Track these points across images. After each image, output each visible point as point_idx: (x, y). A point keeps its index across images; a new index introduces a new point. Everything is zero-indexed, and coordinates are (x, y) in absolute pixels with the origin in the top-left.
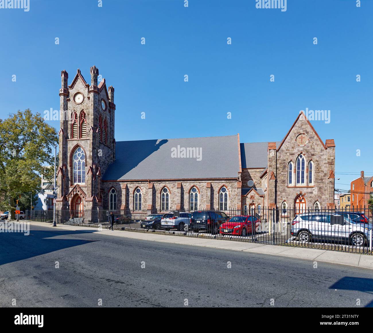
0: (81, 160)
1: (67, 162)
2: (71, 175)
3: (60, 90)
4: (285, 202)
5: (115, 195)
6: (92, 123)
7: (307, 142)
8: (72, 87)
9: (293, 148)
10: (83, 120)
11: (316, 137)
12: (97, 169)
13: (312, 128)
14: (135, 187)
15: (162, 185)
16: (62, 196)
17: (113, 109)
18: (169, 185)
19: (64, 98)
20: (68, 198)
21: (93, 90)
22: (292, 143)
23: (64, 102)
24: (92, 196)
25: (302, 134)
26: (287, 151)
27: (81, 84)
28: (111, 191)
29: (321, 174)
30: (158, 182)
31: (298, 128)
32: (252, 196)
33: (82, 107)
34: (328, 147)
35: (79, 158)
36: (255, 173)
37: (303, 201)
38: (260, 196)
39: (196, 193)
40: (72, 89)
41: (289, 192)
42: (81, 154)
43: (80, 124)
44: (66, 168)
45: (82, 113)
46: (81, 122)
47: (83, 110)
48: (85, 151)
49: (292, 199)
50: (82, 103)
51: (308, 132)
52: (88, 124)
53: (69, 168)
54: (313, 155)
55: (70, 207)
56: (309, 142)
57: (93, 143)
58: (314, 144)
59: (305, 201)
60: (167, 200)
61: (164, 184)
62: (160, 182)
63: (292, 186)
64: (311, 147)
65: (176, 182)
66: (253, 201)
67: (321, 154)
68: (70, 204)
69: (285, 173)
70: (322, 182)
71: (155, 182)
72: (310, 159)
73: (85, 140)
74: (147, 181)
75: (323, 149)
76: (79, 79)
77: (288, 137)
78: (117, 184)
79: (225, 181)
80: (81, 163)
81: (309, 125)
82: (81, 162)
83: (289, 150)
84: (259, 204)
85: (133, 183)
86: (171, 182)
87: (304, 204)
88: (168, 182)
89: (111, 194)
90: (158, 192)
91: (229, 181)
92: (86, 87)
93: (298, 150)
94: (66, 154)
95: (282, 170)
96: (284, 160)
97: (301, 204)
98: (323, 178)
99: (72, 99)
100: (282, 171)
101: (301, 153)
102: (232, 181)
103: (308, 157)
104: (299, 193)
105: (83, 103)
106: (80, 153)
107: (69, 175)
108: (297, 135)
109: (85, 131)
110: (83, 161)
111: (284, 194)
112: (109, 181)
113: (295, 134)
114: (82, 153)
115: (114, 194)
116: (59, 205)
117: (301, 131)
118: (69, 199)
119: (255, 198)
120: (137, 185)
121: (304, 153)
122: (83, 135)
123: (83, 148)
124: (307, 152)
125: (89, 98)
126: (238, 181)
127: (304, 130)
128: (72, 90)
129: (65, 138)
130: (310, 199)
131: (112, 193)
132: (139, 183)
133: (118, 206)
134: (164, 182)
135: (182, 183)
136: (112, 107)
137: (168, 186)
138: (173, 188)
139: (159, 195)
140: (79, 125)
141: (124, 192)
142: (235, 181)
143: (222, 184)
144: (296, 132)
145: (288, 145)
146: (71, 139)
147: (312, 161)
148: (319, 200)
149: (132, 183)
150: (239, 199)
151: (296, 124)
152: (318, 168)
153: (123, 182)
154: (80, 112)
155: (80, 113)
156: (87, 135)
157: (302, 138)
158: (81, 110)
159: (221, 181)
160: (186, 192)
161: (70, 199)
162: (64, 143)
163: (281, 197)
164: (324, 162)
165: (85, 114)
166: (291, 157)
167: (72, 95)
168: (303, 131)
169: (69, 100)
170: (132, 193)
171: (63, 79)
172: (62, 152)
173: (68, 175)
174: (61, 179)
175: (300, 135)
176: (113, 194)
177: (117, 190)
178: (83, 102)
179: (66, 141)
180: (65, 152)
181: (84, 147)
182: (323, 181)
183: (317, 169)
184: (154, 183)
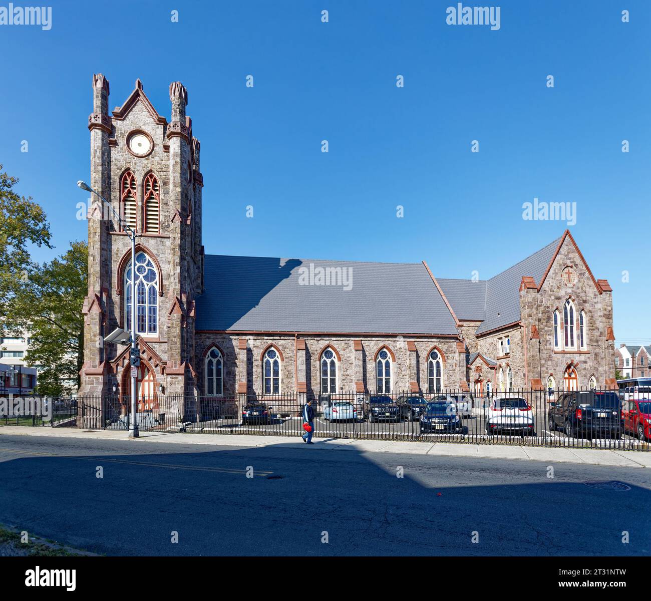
0: (145, 282)
1: (110, 284)
2: (120, 314)
3: (93, 115)
4: (551, 377)
5: (218, 363)
6: (178, 202)
7: (576, 281)
8: (122, 115)
9: (558, 288)
10: (152, 193)
11: (587, 274)
12: (189, 303)
13: (583, 259)
14: (265, 346)
15: (323, 343)
16: (101, 363)
17: (199, 184)
18: (337, 343)
19: (103, 136)
20: (114, 366)
21: (179, 131)
22: (557, 280)
23: (103, 145)
24: (182, 363)
25: (569, 266)
26: (552, 293)
27: (146, 113)
28: (209, 353)
29: (597, 333)
30: (316, 339)
31: (563, 256)
32: (478, 367)
33: (149, 165)
34: (604, 291)
35: (141, 276)
36: (467, 328)
37: (573, 376)
38: (490, 367)
39: (387, 361)
40: (123, 120)
41: (556, 359)
42: (147, 268)
43: (142, 201)
44: (109, 297)
45: (148, 178)
46: (145, 198)
47: (151, 171)
48: (158, 262)
49: (561, 372)
50: (148, 155)
51: (577, 265)
52: (164, 204)
53: (116, 298)
54: (585, 302)
55: (120, 388)
56: (579, 281)
57: (181, 246)
58: (585, 284)
59: (576, 375)
60: (333, 373)
61: (327, 342)
62: (319, 339)
63: (558, 350)
64: (582, 288)
65: (352, 339)
66: (480, 376)
67: (595, 300)
68: (120, 381)
69: (550, 329)
70: (598, 346)
71: (309, 338)
72: (582, 307)
73: (159, 239)
74: (293, 335)
75: (597, 293)
76: (140, 102)
77: (552, 271)
78: (224, 338)
79: (438, 340)
80: (147, 288)
81: (577, 254)
82: (146, 285)
83: (554, 291)
84: (489, 381)
85: (262, 337)
86: (342, 339)
87: (575, 380)
88: (334, 339)
89: (209, 359)
90: (315, 357)
91: (444, 340)
92: (158, 123)
93: (566, 292)
94: (107, 265)
95: (545, 324)
96: (548, 307)
97: (571, 380)
98: (598, 338)
99: (122, 142)
100: (546, 326)
101: (570, 298)
102: (448, 340)
103: (580, 304)
104: (569, 362)
105: (150, 156)
106: (144, 265)
107: (117, 315)
108: (563, 268)
109: (157, 219)
110: (150, 284)
111: (549, 363)
112: (206, 333)
113: (560, 265)
114: (147, 265)
115: (216, 359)
116: (93, 384)
117: (569, 263)
118: (117, 369)
119: (482, 370)
120: (270, 342)
121: (573, 297)
122: (149, 226)
123: (151, 255)
124: (578, 296)
125: (167, 148)
126: (458, 341)
127: (571, 260)
128: (122, 122)
129: (106, 227)
130: (584, 372)
131: (210, 357)
132: (275, 338)
133: (228, 386)
134: (327, 339)
135: (362, 340)
136: (198, 180)
137: (336, 346)
138: (344, 350)
139: (318, 362)
140: (140, 204)
141: (242, 356)
142: (453, 340)
143: (432, 345)
144: (561, 262)
145: (553, 283)
146: (120, 231)
147: (583, 311)
148: (595, 373)
149: (259, 337)
150: (463, 372)
151: (561, 250)
152: (592, 322)
153: (238, 334)
154: (143, 174)
155: (144, 178)
156: (162, 226)
157: (569, 273)
158: (146, 171)
159: (430, 340)
160: (370, 358)
161: (121, 369)
162: (104, 239)
163: (547, 368)
164: (599, 314)
165: (155, 181)
166: (557, 304)
167: (121, 133)
168: (571, 262)
169: (115, 143)
170: (259, 358)
171: (100, 92)
172: (99, 260)
173: (112, 312)
174: (98, 320)
175: (567, 269)
176: (213, 359)
177: (225, 352)
178: (150, 153)
179: (109, 235)
180: (106, 260)
181: (155, 252)
182: (599, 343)
183: (591, 325)
184: (306, 338)
